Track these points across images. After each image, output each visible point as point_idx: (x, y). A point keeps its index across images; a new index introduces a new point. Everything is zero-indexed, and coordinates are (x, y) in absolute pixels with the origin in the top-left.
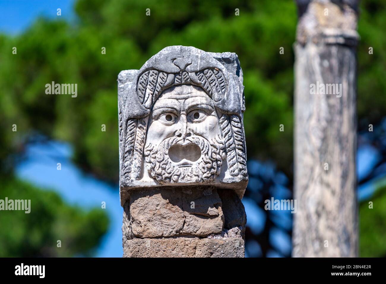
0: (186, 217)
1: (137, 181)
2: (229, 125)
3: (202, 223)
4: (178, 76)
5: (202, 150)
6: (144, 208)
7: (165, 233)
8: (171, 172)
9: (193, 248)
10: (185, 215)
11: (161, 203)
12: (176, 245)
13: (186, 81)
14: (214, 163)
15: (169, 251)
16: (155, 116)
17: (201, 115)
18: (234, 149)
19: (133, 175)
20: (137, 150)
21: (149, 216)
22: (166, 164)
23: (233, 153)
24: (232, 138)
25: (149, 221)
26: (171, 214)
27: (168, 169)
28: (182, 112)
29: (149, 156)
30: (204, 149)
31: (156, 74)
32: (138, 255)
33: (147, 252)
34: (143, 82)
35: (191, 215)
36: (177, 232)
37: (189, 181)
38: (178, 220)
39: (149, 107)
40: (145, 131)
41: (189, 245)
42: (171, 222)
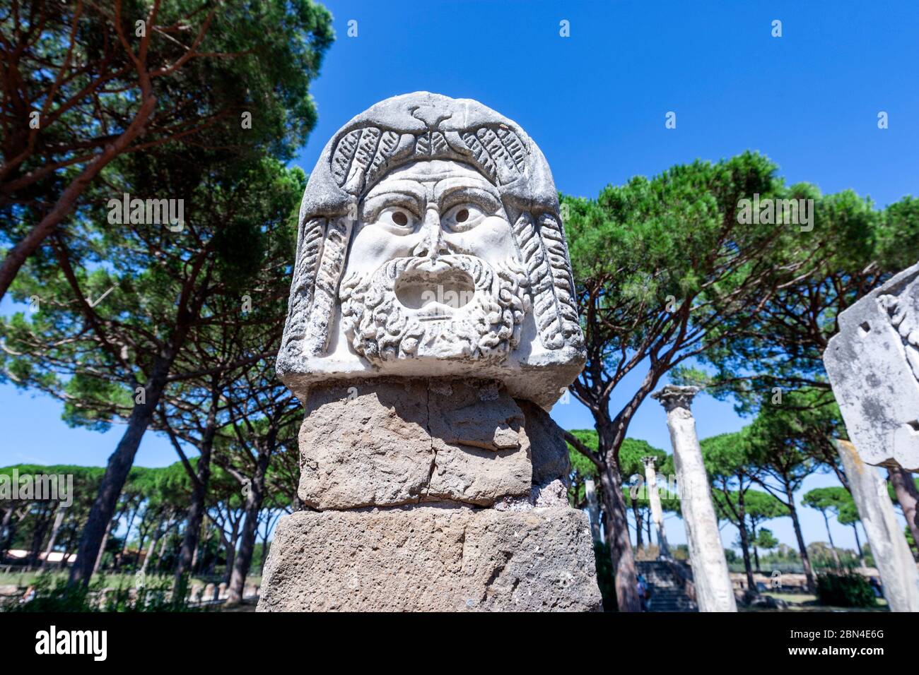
0: (436, 452)
1: (317, 359)
2: (536, 234)
3: (479, 467)
4: (422, 140)
5: (477, 281)
6: (332, 427)
7: (379, 494)
8: (399, 332)
9: (456, 538)
10: (434, 446)
11: (374, 416)
12: (410, 529)
13: (438, 148)
14: (508, 313)
15: (387, 550)
16: (369, 213)
17: (473, 212)
18: (550, 286)
19: (308, 346)
20: (321, 287)
21: (339, 448)
22: (388, 312)
23: (548, 296)
24: (544, 263)
25: (341, 461)
26: (401, 444)
27: (392, 323)
28: (429, 205)
29: (349, 300)
30: (482, 279)
31: (375, 134)
32: (301, 562)
33: (326, 553)
34: (345, 148)
35: (449, 447)
36: (412, 492)
37: (445, 351)
38: (417, 459)
39: (354, 189)
40: (343, 245)
41: (446, 530)
42: (398, 464)
